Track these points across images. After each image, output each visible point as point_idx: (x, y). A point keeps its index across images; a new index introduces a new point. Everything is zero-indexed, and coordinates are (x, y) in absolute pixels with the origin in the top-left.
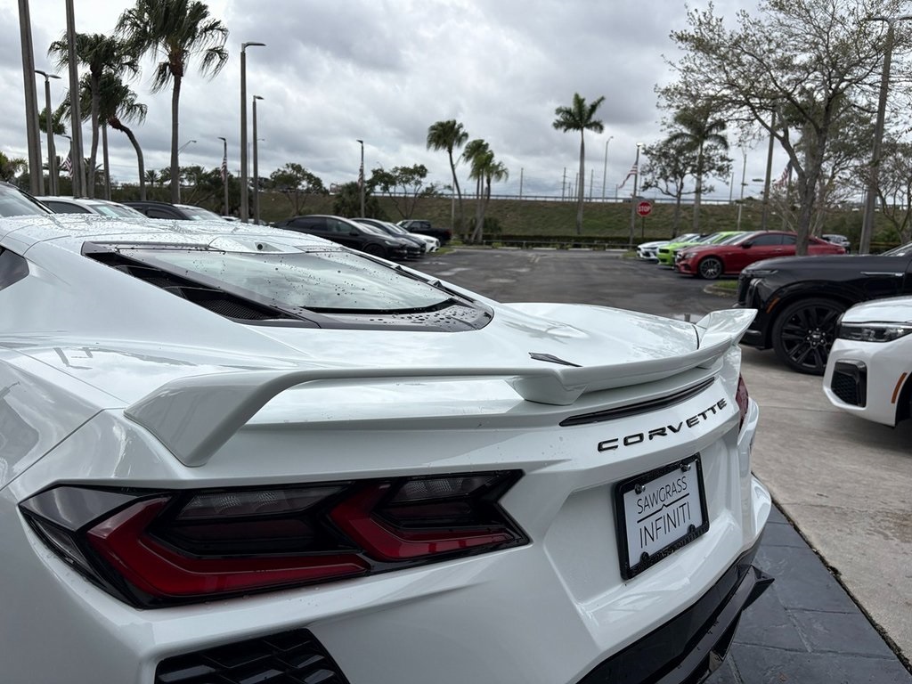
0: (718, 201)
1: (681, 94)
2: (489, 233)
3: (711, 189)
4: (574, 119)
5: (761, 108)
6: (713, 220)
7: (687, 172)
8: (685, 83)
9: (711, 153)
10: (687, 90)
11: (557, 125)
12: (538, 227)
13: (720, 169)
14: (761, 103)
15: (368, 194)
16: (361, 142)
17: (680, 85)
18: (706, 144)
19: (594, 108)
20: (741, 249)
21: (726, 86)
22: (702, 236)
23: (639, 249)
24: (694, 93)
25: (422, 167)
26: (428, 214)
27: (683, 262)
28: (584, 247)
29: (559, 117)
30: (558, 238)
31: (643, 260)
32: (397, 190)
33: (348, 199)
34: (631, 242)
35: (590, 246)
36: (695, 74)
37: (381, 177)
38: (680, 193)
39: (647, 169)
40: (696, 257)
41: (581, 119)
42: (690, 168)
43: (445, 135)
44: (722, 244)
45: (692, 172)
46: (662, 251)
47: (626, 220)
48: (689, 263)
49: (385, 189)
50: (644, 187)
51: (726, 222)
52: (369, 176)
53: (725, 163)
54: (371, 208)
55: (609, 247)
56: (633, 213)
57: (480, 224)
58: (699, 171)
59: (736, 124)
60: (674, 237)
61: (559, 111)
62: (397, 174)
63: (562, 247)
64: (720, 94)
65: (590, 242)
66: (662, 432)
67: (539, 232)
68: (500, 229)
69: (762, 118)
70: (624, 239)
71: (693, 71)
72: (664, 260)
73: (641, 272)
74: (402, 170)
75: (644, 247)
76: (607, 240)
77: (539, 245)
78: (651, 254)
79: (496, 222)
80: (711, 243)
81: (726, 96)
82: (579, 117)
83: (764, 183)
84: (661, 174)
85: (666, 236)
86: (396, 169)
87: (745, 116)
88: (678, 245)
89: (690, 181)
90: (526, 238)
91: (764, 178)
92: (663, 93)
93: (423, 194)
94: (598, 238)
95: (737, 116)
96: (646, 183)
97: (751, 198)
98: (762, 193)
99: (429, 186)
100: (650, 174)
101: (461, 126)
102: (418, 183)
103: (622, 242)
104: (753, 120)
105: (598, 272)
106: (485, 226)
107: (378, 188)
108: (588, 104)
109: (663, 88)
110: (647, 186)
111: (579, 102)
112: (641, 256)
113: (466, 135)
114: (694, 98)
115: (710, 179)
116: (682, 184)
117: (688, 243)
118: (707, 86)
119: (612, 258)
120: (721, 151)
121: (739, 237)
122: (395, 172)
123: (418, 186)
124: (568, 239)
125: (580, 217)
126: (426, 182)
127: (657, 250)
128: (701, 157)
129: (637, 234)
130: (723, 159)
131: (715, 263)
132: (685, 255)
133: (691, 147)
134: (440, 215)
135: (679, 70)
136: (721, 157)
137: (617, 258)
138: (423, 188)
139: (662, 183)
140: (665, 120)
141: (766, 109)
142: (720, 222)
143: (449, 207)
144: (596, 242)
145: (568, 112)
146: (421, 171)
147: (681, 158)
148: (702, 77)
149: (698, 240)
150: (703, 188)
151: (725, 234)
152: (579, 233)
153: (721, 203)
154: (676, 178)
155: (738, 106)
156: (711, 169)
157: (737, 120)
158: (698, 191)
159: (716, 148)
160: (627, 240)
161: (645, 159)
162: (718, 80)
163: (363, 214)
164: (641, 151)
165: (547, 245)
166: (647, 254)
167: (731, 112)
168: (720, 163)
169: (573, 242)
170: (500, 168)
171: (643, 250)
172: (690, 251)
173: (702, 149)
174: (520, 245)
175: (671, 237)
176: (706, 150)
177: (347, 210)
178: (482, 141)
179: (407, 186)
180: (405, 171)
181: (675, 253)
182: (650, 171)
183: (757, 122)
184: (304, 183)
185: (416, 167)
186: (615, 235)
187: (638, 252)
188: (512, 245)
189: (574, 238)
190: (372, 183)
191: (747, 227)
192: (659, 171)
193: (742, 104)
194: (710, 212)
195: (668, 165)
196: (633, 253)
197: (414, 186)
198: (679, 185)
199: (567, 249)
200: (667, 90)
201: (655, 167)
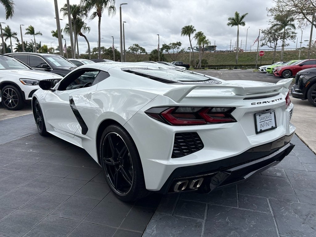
0: (291, 49)
1: (276, 10)
2: (203, 65)
3: (288, 45)
4: (235, 22)
5: (308, 14)
6: (289, 56)
7: (279, 39)
8: (278, 6)
9: (288, 31)
10: (279, 9)
11: (229, 24)
12: (221, 62)
13: (292, 37)
14: (307, 12)
15: (161, 53)
16: (158, 35)
17: (276, 7)
18: (286, 28)
19: (243, 17)
20: (299, 66)
21: (294, 6)
22: (284, 63)
23: (260, 68)
24: (281, 10)
25: (180, 42)
26: (181, 59)
27: (276, 72)
28: (239, 69)
29: (229, 22)
30: (229, 66)
31: (261, 72)
32: (171, 51)
33: (154, 55)
34: (256, 66)
35: (241, 68)
36: (282, 3)
37: (166, 47)
38: (276, 47)
39: (263, 38)
40: (281, 70)
41: (237, 22)
42: (280, 37)
43: (188, 30)
44: (292, 65)
45: (280, 39)
46: (268, 69)
47: (254, 58)
48: (278, 72)
49: (167, 51)
50: (261, 45)
51: (294, 57)
52: (161, 47)
53: (294, 34)
54: (162, 58)
55: (248, 68)
56: (257, 55)
57: (200, 61)
58: (284, 38)
59: (297, 20)
60: (273, 63)
61: (229, 19)
62: (171, 45)
63: (230, 69)
64: (291, 10)
65: (241, 66)
66: (265, 102)
67: (221, 64)
68: (207, 63)
69: (308, 17)
70: (254, 65)
71: (281, 2)
72: (269, 72)
73: (260, 76)
74: (172, 44)
75: (261, 68)
76: (247, 65)
77: (222, 68)
78: (264, 70)
79: (206, 61)
80: (288, 65)
81: (294, 10)
82: (237, 21)
83: (309, 42)
84: (268, 40)
85: (270, 63)
86: (171, 44)
87: (301, 18)
88: (274, 66)
89: (280, 42)
90: (217, 66)
91: (309, 40)
92: (270, 10)
93: (180, 52)
94: (244, 65)
95: (298, 17)
96: (262, 44)
97: (304, 48)
98: (308, 45)
99: (182, 49)
100: (264, 40)
101: (193, 27)
102: (178, 48)
103: (253, 66)
104: (304, 19)
105: (244, 77)
106: (202, 62)
107: (164, 51)
108: (240, 16)
109: (269, 9)
110: (263, 45)
111: (237, 15)
112: (260, 71)
113: (195, 30)
114: (281, 12)
115: (288, 41)
116: (277, 43)
117: (279, 65)
118: (286, 7)
119: (249, 72)
120: (293, 30)
121: (299, 62)
122: (170, 45)
123: (178, 49)
124: (233, 66)
125: (237, 57)
126: (181, 48)
127: (266, 69)
128: (285, 33)
129: (259, 63)
130: (293, 33)
131: (288, 72)
132: (277, 69)
133: (280, 29)
134: (185, 59)
135: (276, 2)
136: (292, 32)
137: (251, 72)
138: (180, 50)
139: (269, 44)
140: (270, 20)
141: (309, 14)
142: (292, 57)
143: (189, 56)
144: (243, 67)
145: (233, 19)
146: (179, 44)
147: (277, 34)
148: (284, 4)
149: (282, 64)
150: (285, 45)
151: (293, 61)
152: (237, 64)
153: (292, 50)
154: (274, 41)
155: (298, 14)
156: (288, 37)
157: (298, 19)
158: (283, 46)
159: (290, 29)
160: (255, 65)
161: (262, 35)
162: (290, 5)
163: (159, 60)
164: (261, 32)
165: (225, 68)
166: (262, 70)
167: (295, 16)
168: (292, 35)
169: (234, 67)
170: (208, 41)
171: (261, 69)
172: (279, 68)
173: (285, 29)
174: (215, 69)
175: (272, 63)
176: (286, 30)
177: (154, 59)
178: (201, 32)
179: (174, 50)
180: (174, 44)
181: (273, 69)
182: (264, 39)
183: (305, 19)
184: (139, 50)
185: (177, 43)
186: (250, 64)
187: (259, 69)
188: (212, 69)
189: (235, 65)
190: (162, 49)
191: (302, 58)
192: (268, 39)
193: (300, 13)
194: (287, 53)
195: (271, 36)
196: (257, 70)
197: (177, 49)
198: (275, 44)
199: (232, 69)
200: (271, 9)
201: (266, 38)
